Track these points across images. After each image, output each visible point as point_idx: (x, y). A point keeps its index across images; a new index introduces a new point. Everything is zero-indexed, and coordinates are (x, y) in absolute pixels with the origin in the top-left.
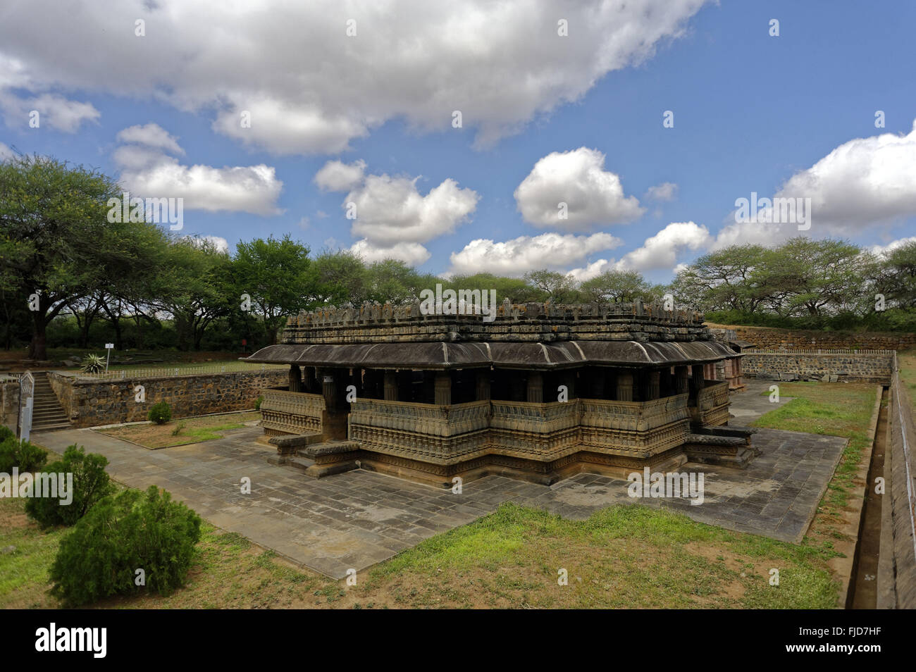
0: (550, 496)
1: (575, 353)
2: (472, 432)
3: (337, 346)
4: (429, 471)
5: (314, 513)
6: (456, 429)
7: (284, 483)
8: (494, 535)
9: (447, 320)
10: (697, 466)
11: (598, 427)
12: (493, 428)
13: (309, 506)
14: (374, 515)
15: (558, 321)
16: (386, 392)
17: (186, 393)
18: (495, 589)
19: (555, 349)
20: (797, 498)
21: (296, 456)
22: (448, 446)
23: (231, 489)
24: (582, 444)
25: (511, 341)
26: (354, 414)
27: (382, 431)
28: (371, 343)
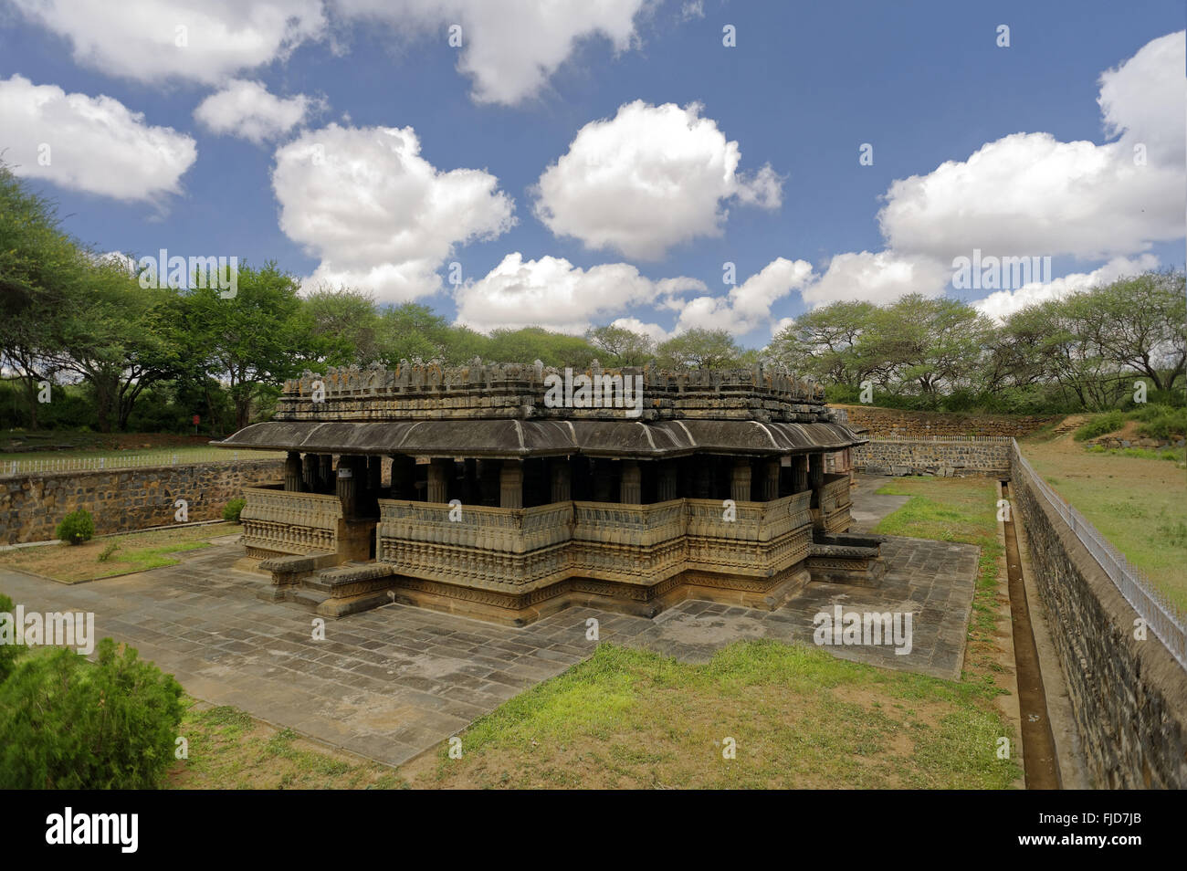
0: (656, 632)
1: (682, 436)
2: (551, 546)
3: (361, 424)
4: (494, 603)
5: (341, 670)
6: (532, 543)
7: (289, 627)
8: (595, 690)
9: (520, 389)
10: (823, 586)
11: (709, 537)
12: (576, 540)
13: (332, 660)
14: (428, 669)
15: (660, 392)
16: (430, 491)
17: (117, 496)
18: (613, 765)
19: (659, 431)
20: (943, 623)
21: (300, 587)
22: (521, 567)
23: (207, 640)
24: (687, 560)
25: (601, 420)
26: (386, 524)
27: (427, 548)
28: (411, 419)
